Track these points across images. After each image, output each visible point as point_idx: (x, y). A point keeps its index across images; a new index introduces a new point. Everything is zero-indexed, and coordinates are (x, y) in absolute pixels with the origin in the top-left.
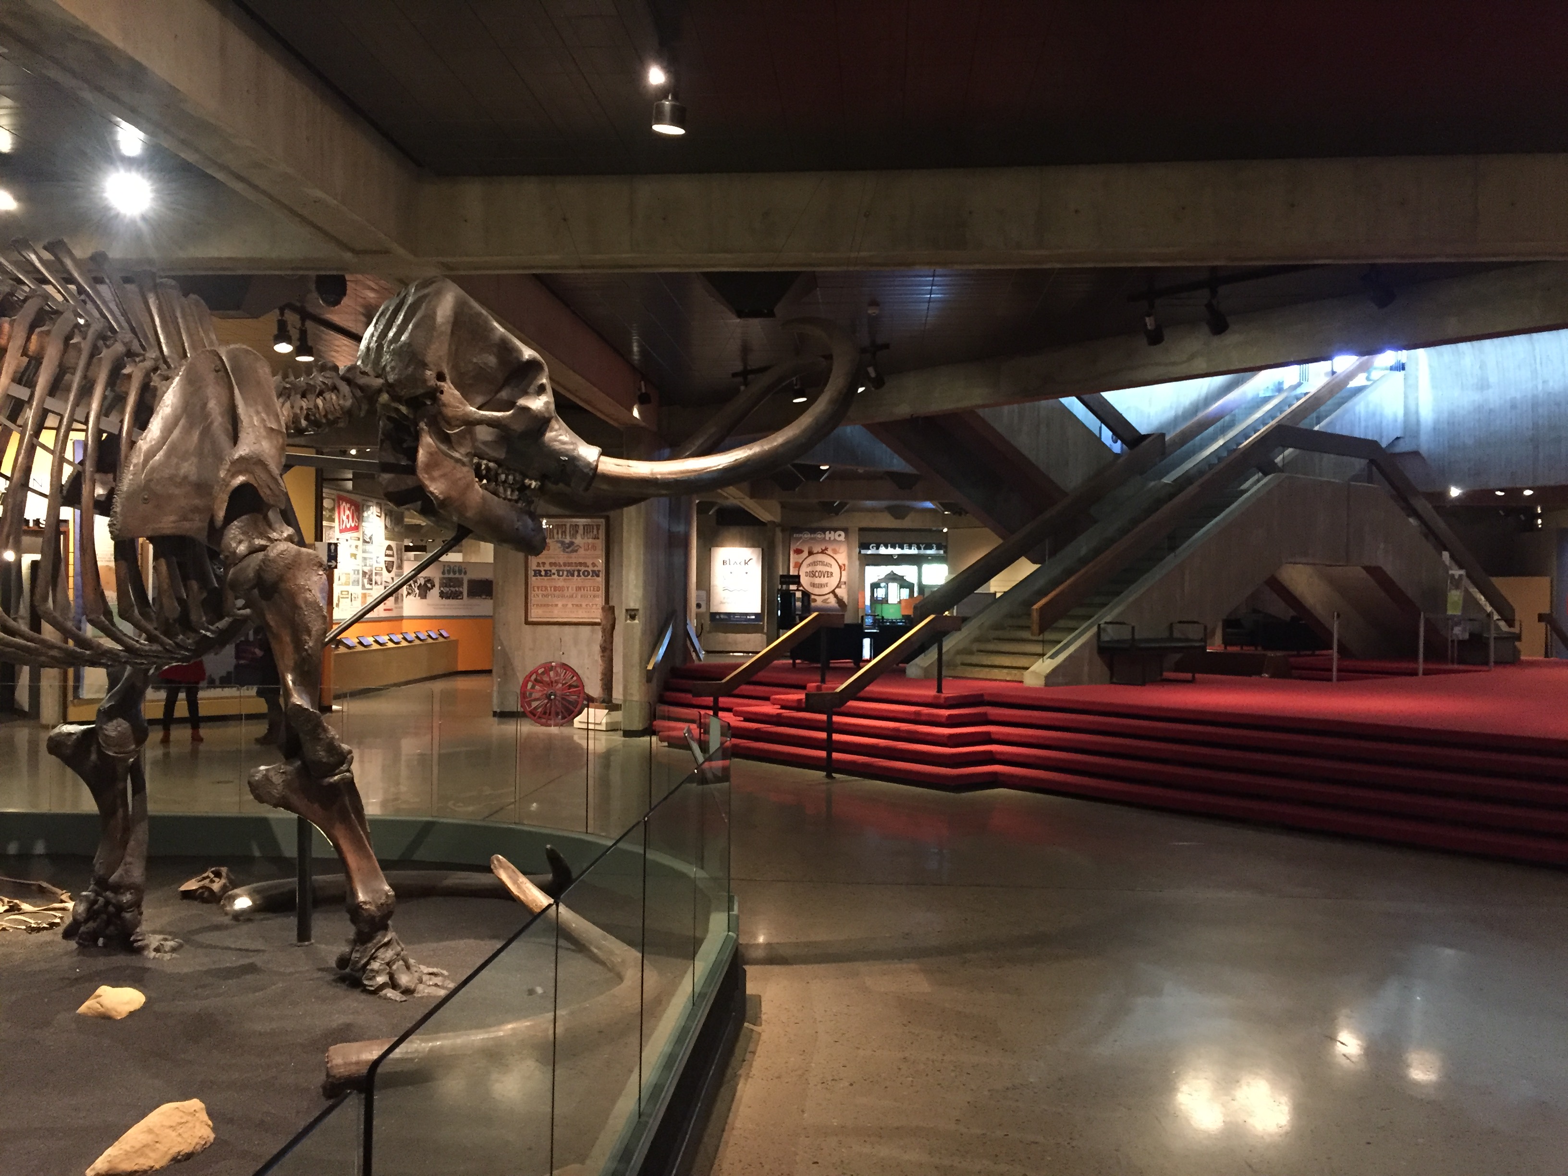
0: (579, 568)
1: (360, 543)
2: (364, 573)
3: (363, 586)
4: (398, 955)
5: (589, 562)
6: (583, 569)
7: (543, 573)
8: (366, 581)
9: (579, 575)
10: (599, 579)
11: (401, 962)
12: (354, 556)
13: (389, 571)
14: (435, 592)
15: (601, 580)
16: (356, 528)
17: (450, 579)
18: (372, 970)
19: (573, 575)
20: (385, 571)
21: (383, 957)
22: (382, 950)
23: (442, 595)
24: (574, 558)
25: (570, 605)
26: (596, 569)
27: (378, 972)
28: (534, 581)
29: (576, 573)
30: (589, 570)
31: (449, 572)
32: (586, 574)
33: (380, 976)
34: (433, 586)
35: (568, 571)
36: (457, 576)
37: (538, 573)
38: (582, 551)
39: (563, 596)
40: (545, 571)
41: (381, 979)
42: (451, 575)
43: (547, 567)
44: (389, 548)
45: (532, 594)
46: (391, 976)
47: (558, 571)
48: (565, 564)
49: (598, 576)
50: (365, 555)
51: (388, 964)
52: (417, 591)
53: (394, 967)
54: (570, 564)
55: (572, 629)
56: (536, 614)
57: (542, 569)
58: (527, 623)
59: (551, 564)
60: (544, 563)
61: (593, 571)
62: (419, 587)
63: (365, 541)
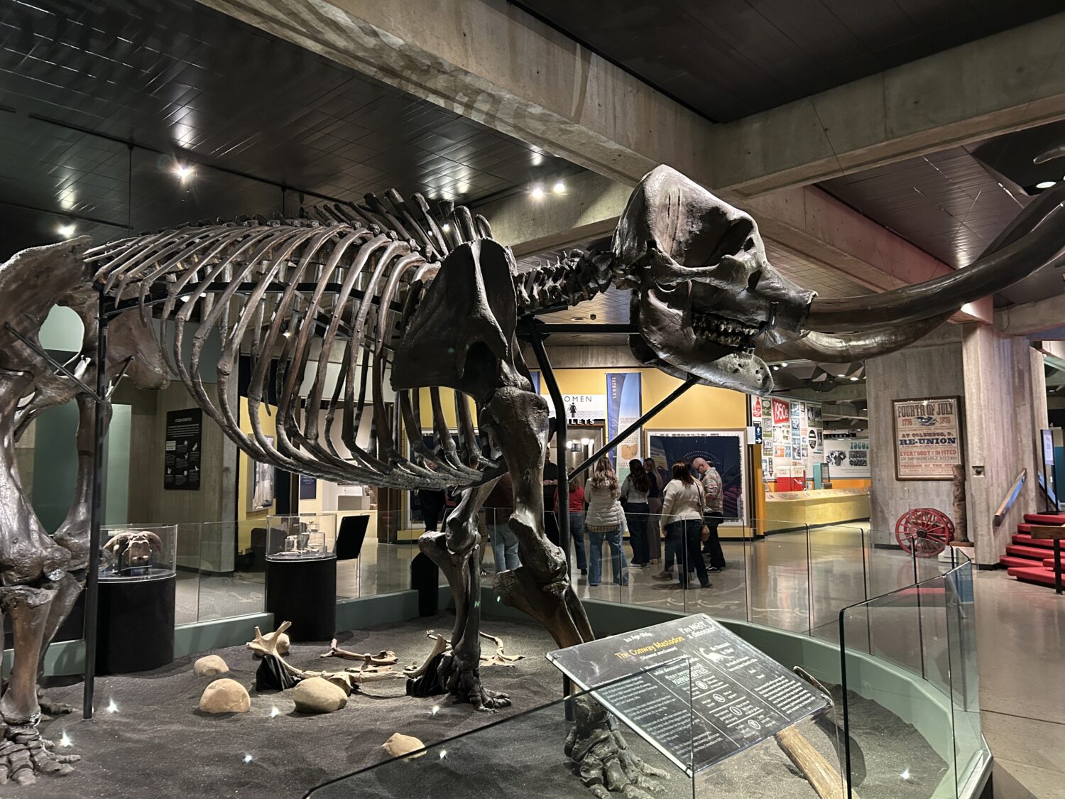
0: (937, 437)
1: (790, 429)
2: (794, 449)
3: (794, 457)
4: (614, 752)
5: (945, 433)
6: (941, 437)
7: (908, 442)
8: (795, 454)
9: (937, 443)
10: (955, 445)
11: (616, 760)
12: (786, 438)
13: (813, 448)
14: (847, 461)
15: (956, 445)
16: (787, 420)
17: (857, 452)
18: (587, 764)
19: (932, 443)
20: (809, 447)
21: (598, 752)
22: (599, 746)
23: (852, 463)
24: (932, 429)
25: (931, 466)
26: (951, 437)
27: (591, 767)
28: (901, 448)
29: (935, 441)
30: (946, 438)
31: (856, 447)
32: (943, 441)
33: (593, 770)
34: (845, 457)
35: (928, 440)
36: (862, 450)
37: (903, 442)
38: (937, 425)
39: (925, 459)
40: (910, 440)
41: (594, 773)
42: (858, 450)
43: (911, 438)
44: (812, 432)
45: (900, 458)
46: (605, 773)
47: (920, 440)
48: (925, 435)
49: (954, 442)
50: (795, 437)
51: (602, 760)
52: (834, 461)
53: (609, 764)
54: (930, 435)
55: (935, 483)
56: (904, 473)
57: (907, 439)
58: (898, 479)
59: (914, 435)
60: (908, 435)
61: (949, 439)
62: (835, 458)
63: (793, 428)
